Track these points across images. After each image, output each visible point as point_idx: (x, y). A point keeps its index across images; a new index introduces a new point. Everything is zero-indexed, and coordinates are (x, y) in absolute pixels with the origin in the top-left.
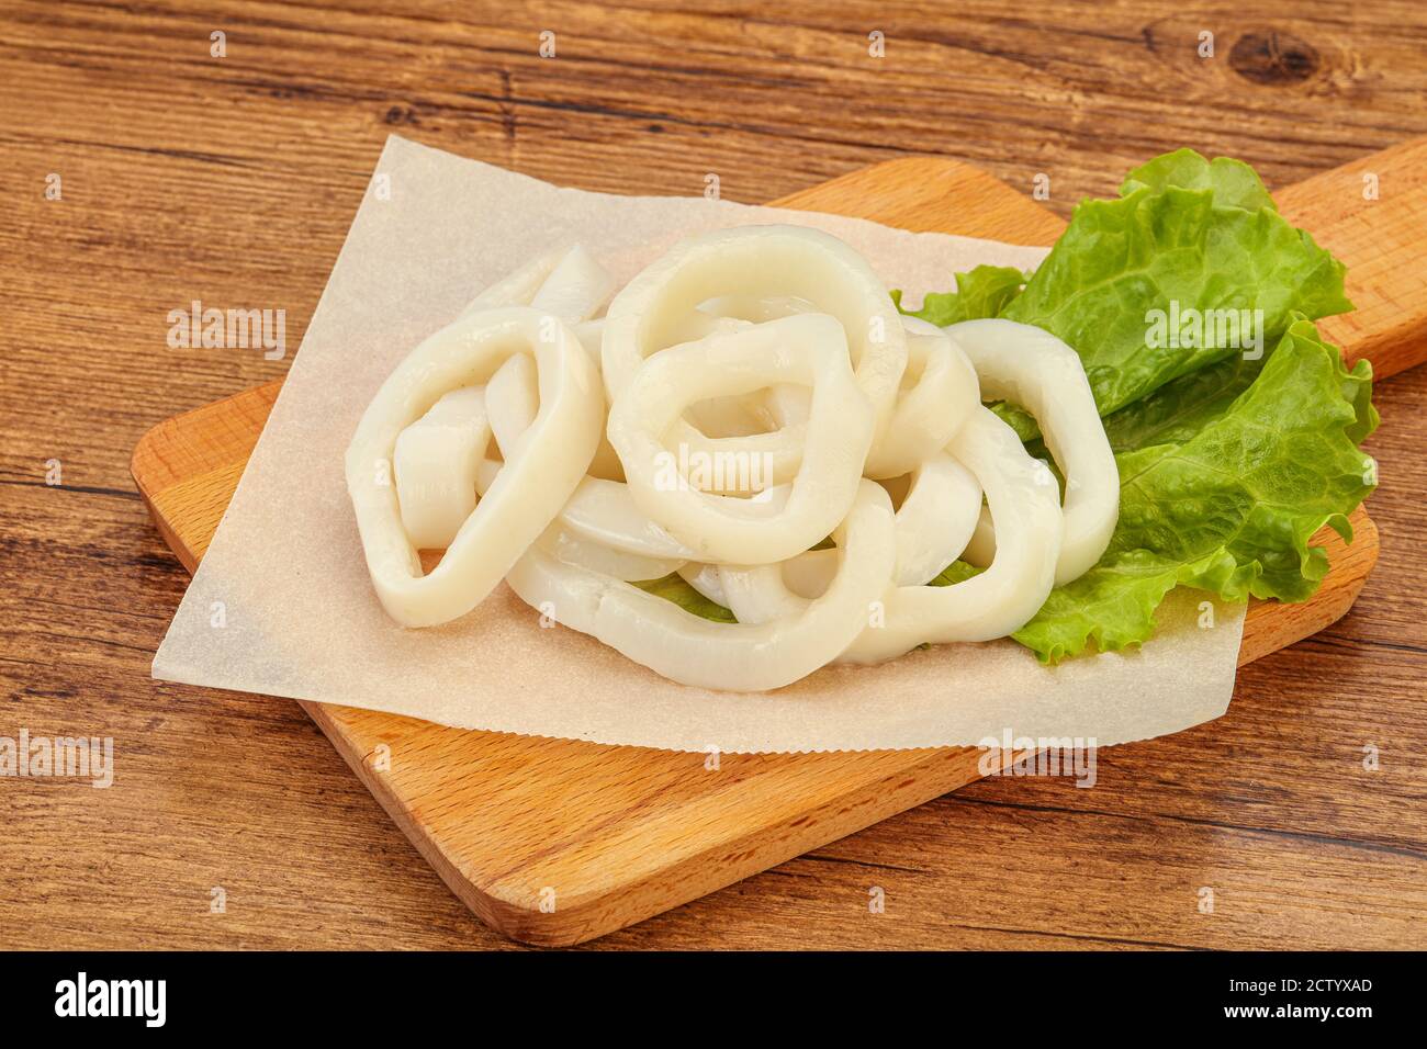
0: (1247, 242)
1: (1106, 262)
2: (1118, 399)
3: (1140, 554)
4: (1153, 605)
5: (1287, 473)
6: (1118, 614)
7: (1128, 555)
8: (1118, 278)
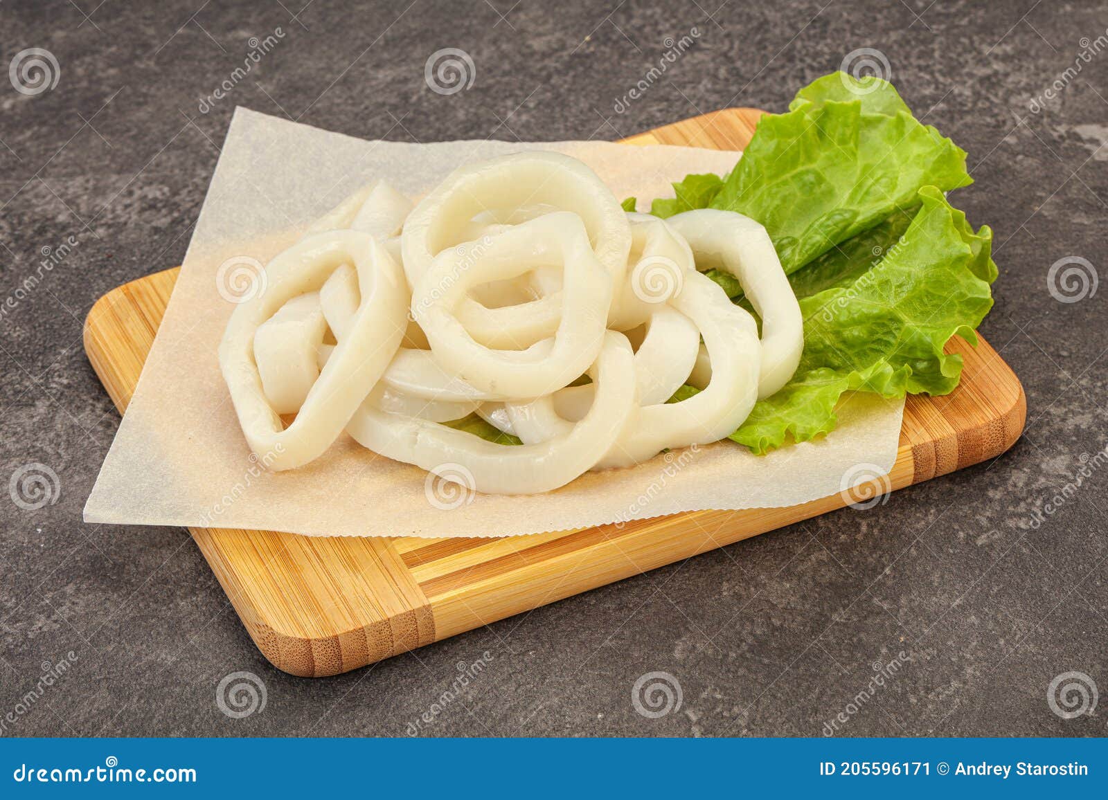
0: (890, 139)
1: (783, 161)
2: (800, 260)
3: (823, 371)
4: (833, 404)
5: (925, 300)
6: (809, 414)
7: (814, 372)
8: (794, 172)
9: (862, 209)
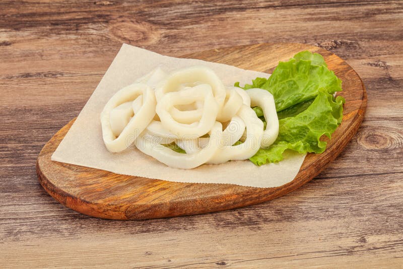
0: (319, 73)
1: (285, 76)
2: (283, 107)
3: (284, 142)
4: (282, 153)
5: (317, 123)
6: (275, 155)
7: (281, 142)
8: (287, 80)
9: (306, 94)
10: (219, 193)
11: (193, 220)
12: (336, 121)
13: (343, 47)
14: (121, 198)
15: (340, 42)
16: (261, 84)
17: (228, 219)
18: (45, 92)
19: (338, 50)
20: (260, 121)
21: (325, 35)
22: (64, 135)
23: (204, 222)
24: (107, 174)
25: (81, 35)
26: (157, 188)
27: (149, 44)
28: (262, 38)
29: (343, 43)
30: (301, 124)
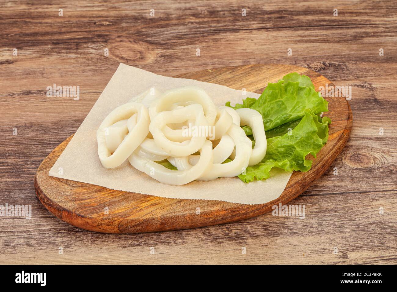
0: (306, 94)
1: (273, 97)
2: (272, 127)
3: (271, 160)
4: (269, 171)
5: (303, 143)
6: (263, 172)
7: (268, 160)
8: (276, 101)
10: (208, 209)
11: (183, 234)
12: (321, 141)
13: (332, 69)
14: (115, 213)
15: (328, 63)
16: (250, 104)
17: (217, 234)
18: (45, 109)
19: (326, 71)
20: (248, 140)
21: (313, 57)
22: (62, 151)
23: (193, 237)
24: (102, 189)
25: (81, 54)
26: (149, 203)
27: (145, 64)
28: (254, 58)
29: (332, 65)
30: (288, 143)
